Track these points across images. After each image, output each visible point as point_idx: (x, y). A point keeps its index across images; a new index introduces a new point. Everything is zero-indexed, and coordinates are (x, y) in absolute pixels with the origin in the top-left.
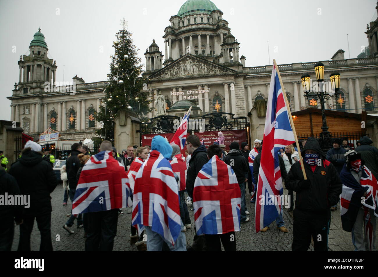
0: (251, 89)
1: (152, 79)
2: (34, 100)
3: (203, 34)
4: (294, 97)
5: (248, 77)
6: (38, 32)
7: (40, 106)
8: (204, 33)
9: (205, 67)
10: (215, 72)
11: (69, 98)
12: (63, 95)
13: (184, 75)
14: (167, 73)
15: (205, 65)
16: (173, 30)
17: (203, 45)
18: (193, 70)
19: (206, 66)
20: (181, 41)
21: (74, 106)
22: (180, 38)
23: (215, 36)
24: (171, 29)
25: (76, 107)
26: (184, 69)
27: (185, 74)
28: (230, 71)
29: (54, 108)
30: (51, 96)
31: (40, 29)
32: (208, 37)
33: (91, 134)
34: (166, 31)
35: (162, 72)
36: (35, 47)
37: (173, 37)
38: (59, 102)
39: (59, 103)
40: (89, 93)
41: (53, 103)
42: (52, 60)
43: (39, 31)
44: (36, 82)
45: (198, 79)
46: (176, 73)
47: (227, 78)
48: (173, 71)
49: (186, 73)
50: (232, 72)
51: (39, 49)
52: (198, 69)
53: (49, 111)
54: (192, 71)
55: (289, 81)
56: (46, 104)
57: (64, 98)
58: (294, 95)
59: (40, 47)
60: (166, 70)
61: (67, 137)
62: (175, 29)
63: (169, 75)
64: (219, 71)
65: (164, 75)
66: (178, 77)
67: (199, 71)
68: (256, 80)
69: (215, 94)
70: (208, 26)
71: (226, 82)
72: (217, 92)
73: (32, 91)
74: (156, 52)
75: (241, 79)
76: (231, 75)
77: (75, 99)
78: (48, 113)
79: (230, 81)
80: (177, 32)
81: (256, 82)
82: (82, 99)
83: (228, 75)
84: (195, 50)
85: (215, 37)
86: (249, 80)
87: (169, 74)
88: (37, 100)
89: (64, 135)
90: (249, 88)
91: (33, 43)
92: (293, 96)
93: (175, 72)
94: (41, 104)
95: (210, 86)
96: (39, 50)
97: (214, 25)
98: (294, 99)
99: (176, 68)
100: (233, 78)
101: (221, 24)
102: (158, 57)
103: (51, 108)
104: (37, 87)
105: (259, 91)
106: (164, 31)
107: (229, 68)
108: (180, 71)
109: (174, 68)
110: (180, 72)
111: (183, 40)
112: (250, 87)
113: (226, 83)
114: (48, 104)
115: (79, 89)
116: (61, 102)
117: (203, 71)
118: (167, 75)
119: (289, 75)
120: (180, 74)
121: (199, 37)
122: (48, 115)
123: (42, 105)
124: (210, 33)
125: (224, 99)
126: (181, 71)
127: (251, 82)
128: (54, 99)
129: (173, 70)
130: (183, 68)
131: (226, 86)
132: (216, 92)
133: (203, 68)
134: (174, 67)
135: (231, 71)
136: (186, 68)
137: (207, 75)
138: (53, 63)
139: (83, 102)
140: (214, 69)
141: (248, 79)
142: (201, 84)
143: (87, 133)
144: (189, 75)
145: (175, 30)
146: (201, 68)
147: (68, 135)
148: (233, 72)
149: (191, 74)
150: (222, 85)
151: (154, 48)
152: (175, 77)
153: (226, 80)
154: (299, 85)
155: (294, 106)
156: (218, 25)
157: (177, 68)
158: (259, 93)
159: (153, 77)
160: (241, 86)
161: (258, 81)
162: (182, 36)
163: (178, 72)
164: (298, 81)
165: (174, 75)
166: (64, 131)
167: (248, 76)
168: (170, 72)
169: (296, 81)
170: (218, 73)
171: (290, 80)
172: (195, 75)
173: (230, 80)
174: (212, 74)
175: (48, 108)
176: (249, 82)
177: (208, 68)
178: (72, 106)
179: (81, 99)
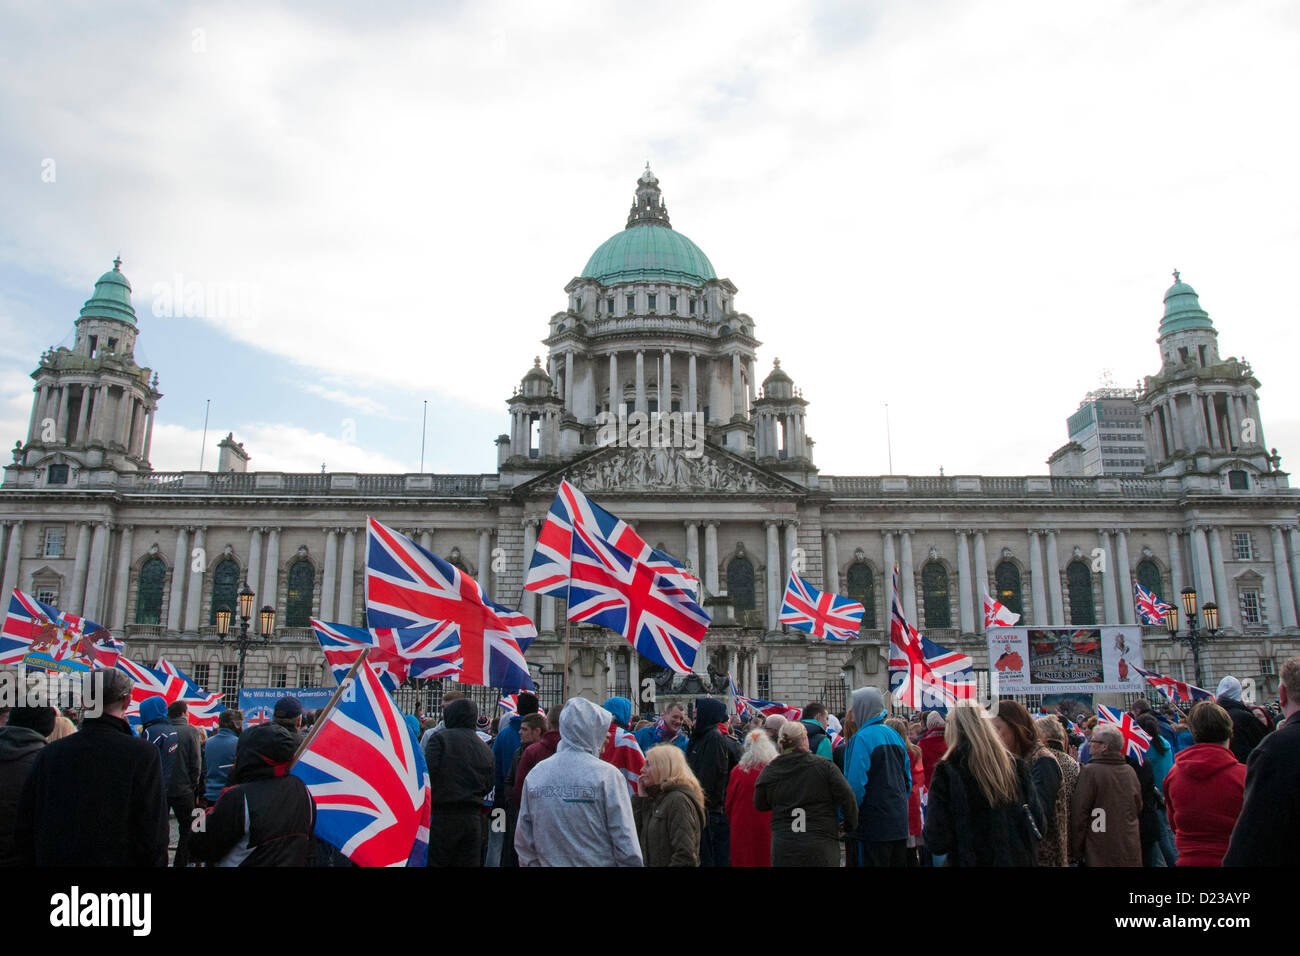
0: (837, 542)
1: (543, 490)
2: (89, 511)
3: (678, 349)
4: (958, 573)
5: (832, 508)
6: (111, 270)
7: (109, 532)
8: (683, 347)
9: (714, 469)
10: (743, 486)
11: (222, 516)
12: (201, 504)
13: (645, 486)
14: (592, 473)
15: (714, 462)
16: (582, 322)
17: (675, 383)
18: (676, 472)
19: (717, 464)
20: (604, 360)
21: (235, 547)
22: (603, 352)
23: (715, 360)
24: (574, 321)
25: (248, 553)
26: (647, 468)
27: (650, 482)
28: (788, 488)
29: (156, 545)
30: (156, 504)
31: (118, 263)
32: (693, 361)
33: (300, 649)
34: (555, 323)
35: (576, 468)
36: (102, 323)
37: (581, 347)
38: (183, 527)
39: (182, 532)
40: (301, 506)
41: (157, 529)
42: (148, 370)
43: (114, 267)
44: (101, 449)
45: (690, 502)
46: (622, 479)
47: (778, 506)
48: (612, 471)
49: (654, 480)
50: (793, 490)
51: (115, 330)
52: (689, 472)
53: (137, 557)
54: (670, 478)
55: (947, 527)
56: (130, 531)
57: (203, 516)
58: (958, 568)
59: (117, 326)
60: (590, 466)
61: (203, 654)
62: (586, 322)
63: (597, 481)
64: (756, 483)
65: (582, 480)
66: (627, 490)
67: (693, 477)
68: (852, 515)
69: (737, 552)
70: (693, 327)
71: (774, 517)
72: (740, 546)
73: (85, 477)
74: (549, 401)
75: (815, 512)
76: (789, 499)
77: (244, 524)
78: (131, 563)
79: (786, 517)
80: (590, 332)
81: (853, 521)
82: (272, 524)
83: (780, 499)
84: (650, 397)
85: (712, 363)
86: (833, 515)
87: (599, 476)
88: (101, 513)
89: (194, 647)
90: (832, 539)
91: (91, 307)
92: (955, 571)
93: (620, 474)
94: (113, 527)
95: (723, 526)
96: (115, 337)
97: (711, 325)
98: (958, 579)
99: (621, 462)
100: (793, 506)
101: (735, 325)
102: (553, 415)
103: (145, 545)
104: (104, 467)
105: (859, 550)
106: (550, 324)
107: (781, 474)
108: (632, 473)
109: (616, 462)
110: (632, 476)
111: (613, 361)
112: (836, 535)
113: (772, 522)
114: (137, 528)
115: (263, 490)
116: (192, 529)
117: (705, 478)
118: (594, 480)
119: (945, 509)
120: (635, 481)
121: (667, 358)
122: (131, 569)
123: (116, 531)
124: (699, 349)
125: (764, 568)
126: (638, 472)
127: (837, 520)
128: (163, 514)
129: (612, 466)
130: (644, 462)
131: (773, 531)
132: (738, 546)
133: (706, 469)
134: (618, 457)
135: (792, 487)
136: (654, 466)
137: (719, 491)
138: (152, 379)
139: (273, 536)
140: (739, 476)
141: (829, 513)
142: (698, 520)
143: (286, 646)
144: (662, 487)
145: (585, 325)
146: (702, 468)
147: (208, 647)
148: (798, 492)
149: (670, 485)
150: (761, 526)
151: (540, 385)
152: (618, 488)
153: (773, 512)
154: (973, 541)
155: (959, 601)
156: (725, 329)
157: (626, 462)
158: (861, 556)
159: (545, 481)
160: (813, 534)
161: (858, 520)
162: (612, 348)
163: (629, 474)
164: (973, 527)
165: (615, 484)
166: (190, 632)
167: (834, 502)
168: (603, 471)
169: (965, 527)
170: (752, 489)
171: (949, 523)
172: (681, 491)
173: (786, 513)
174: (734, 490)
175: (132, 544)
176: (834, 521)
177: (723, 471)
178: (230, 546)
179: (267, 524)
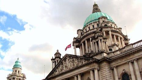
10: (82, 63)
35: (54, 71)
46: (61, 70)
60: (56, 69)
64: (85, 61)
83: (91, 63)
99: (61, 66)
100: (95, 64)
112: (116, 68)
113: (90, 70)
141: (113, 62)
148: (93, 60)
150: (88, 72)
153: (90, 67)
159: (50, 75)
161: (121, 61)
162: (82, 42)
167: (112, 59)
172: (71, 69)
173: (93, 66)
174: (80, 65)
